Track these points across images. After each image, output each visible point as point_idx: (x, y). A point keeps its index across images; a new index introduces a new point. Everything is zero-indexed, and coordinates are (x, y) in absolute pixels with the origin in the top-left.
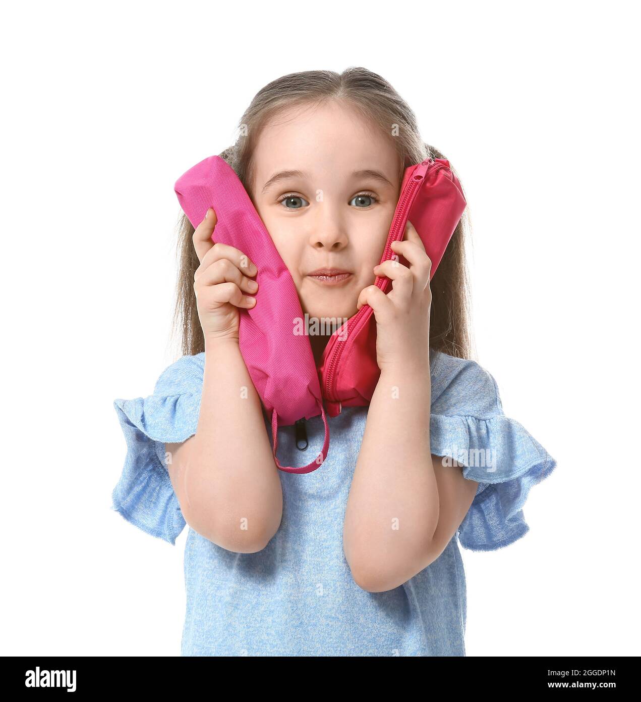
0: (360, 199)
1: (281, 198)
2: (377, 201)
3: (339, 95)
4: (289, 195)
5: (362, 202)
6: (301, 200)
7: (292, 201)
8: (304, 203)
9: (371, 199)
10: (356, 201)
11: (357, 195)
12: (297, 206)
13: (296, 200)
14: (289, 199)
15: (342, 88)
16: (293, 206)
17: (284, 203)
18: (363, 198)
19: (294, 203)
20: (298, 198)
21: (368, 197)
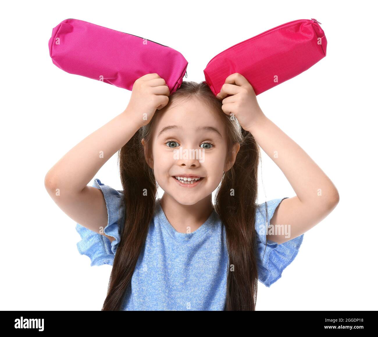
0: (205, 145)
1: (167, 141)
2: (214, 146)
3: (198, 94)
4: (170, 140)
5: (206, 146)
6: (176, 144)
7: (172, 144)
8: (177, 145)
9: (211, 145)
10: (203, 146)
11: (204, 142)
12: (174, 146)
13: (174, 143)
14: (170, 142)
15: (199, 91)
16: (172, 146)
17: (168, 144)
18: (207, 144)
19: (173, 145)
20: (175, 142)
21: (209, 144)
